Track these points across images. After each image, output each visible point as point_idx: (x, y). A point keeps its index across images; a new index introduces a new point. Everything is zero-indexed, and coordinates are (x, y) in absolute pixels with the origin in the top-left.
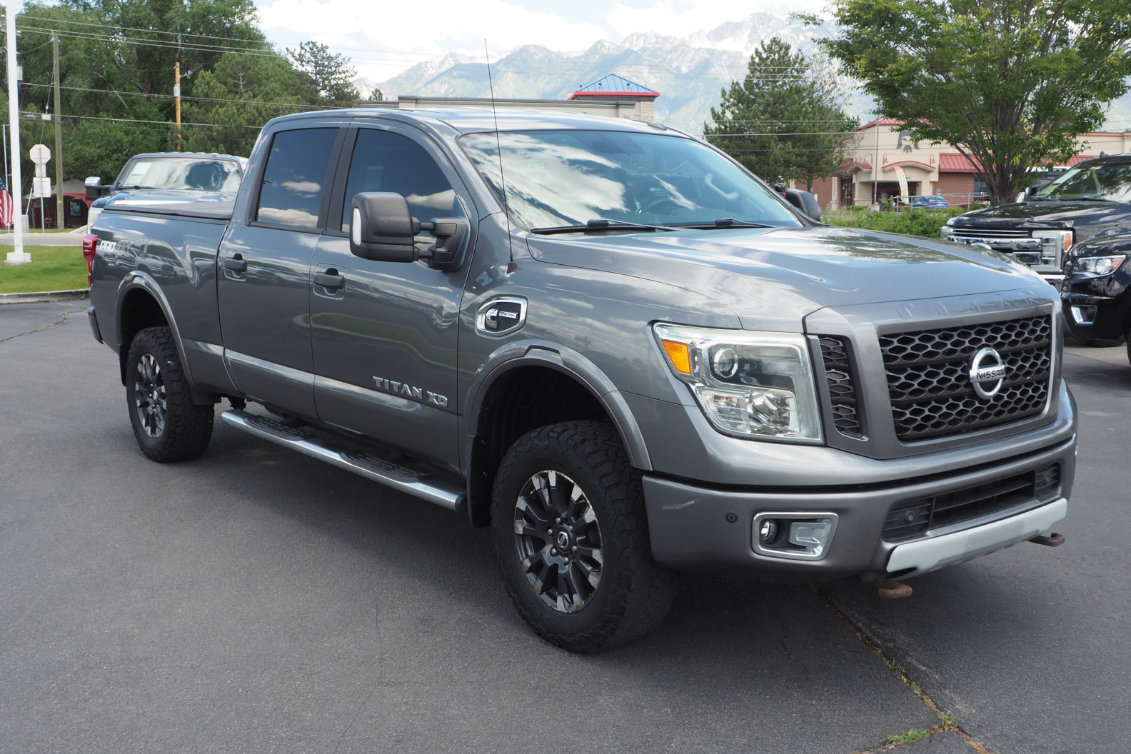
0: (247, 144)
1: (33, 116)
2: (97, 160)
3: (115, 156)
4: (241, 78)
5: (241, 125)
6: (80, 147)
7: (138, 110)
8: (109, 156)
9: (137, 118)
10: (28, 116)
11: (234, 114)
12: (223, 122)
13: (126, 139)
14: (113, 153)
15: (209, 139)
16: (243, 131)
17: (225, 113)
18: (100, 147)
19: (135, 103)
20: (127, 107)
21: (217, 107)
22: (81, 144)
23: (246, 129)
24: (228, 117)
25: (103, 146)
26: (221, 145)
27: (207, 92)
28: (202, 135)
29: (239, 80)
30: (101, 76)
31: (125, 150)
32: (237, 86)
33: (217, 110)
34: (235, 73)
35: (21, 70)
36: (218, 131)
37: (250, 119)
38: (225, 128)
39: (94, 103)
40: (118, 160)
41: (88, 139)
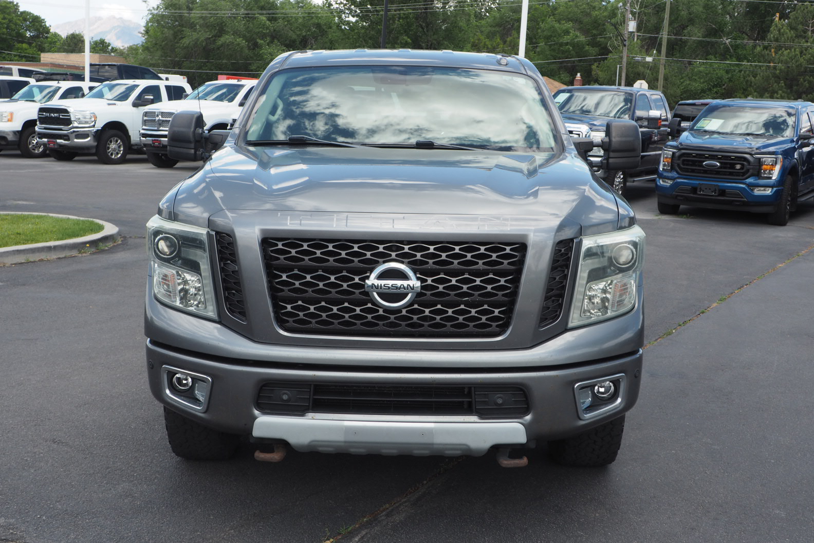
0: (805, 81)
1: (640, 58)
2: (700, 93)
3: (715, 90)
4: (811, 25)
5: (801, 64)
6: (688, 82)
7: (740, 53)
8: (710, 90)
9: (739, 59)
10: (636, 58)
11: (796, 55)
12: (786, 62)
13: (726, 76)
14: (713, 88)
15: (773, 77)
16: (802, 69)
17: (789, 55)
18: (704, 82)
19: (739, 48)
20: (732, 50)
21: (783, 49)
22: (690, 80)
23: (806, 68)
24: (791, 57)
25: (706, 81)
26: (782, 82)
27: (777, 38)
28: (768, 73)
29: (809, 27)
30: (714, 26)
31: (724, 85)
32: (805, 31)
33: (782, 53)
34: (806, 21)
35: (636, 24)
36: (781, 70)
37: (810, 59)
38: (788, 67)
39: (706, 49)
40: (717, 93)
41: (696, 76)
